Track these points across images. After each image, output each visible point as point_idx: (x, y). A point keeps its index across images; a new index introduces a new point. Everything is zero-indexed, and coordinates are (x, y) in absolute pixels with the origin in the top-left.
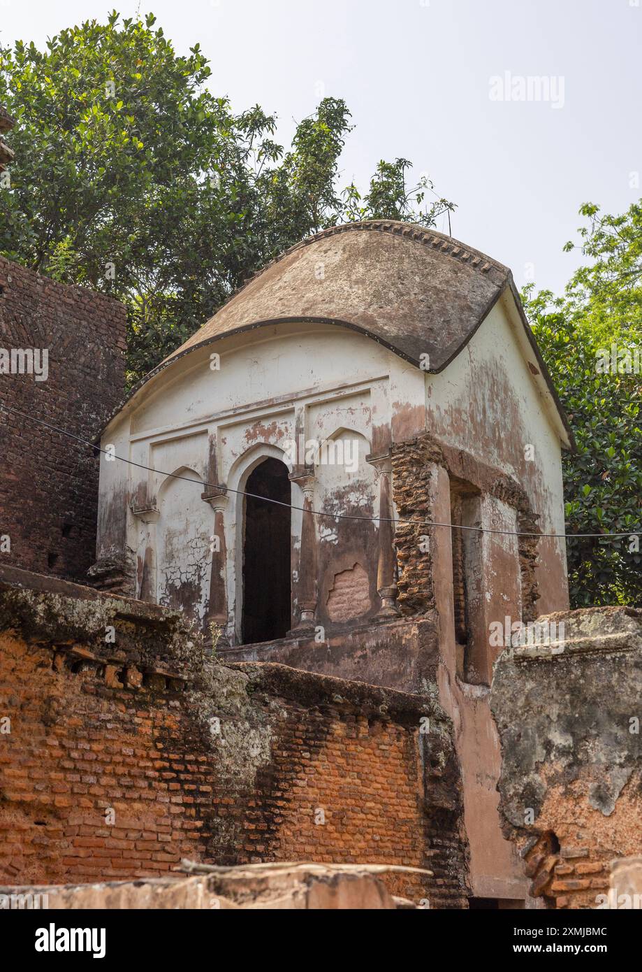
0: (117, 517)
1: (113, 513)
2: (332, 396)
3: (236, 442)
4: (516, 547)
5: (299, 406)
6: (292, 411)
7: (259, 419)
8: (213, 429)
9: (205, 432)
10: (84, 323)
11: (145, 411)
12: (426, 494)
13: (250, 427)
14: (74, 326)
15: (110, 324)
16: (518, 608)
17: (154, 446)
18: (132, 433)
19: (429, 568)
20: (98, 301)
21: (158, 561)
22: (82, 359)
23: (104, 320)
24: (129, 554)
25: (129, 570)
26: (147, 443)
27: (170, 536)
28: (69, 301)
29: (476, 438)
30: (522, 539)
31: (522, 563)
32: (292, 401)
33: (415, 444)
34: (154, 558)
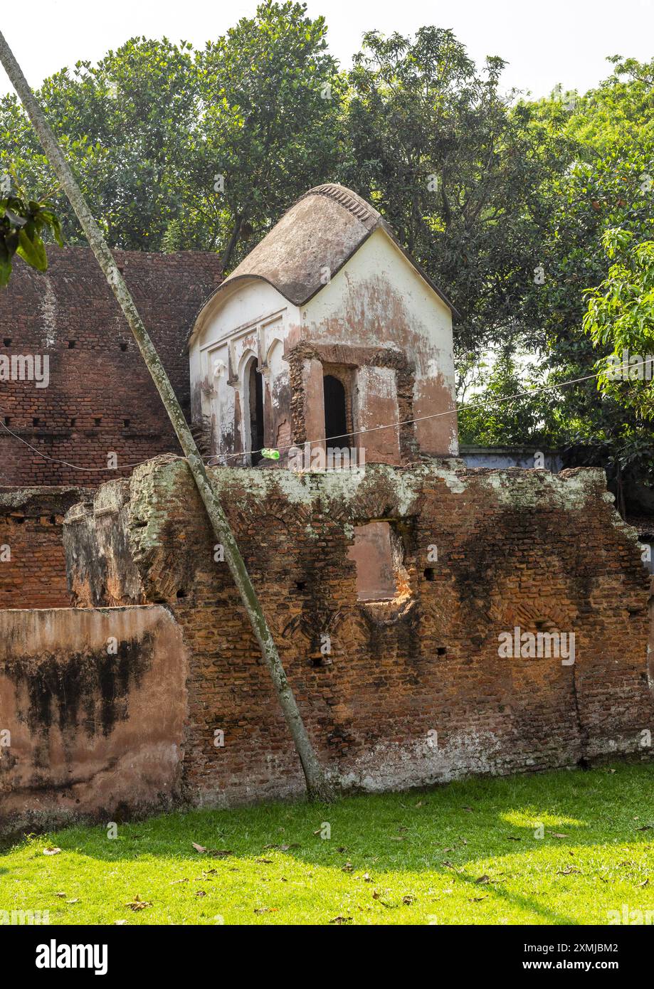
0: (198, 397)
1: (196, 394)
2: (269, 320)
3: (239, 349)
4: (394, 393)
5: (258, 326)
6: (255, 330)
7: (246, 335)
8: (229, 341)
9: (226, 344)
10: (185, 274)
11: (206, 330)
12: (300, 379)
13: (243, 339)
14: (178, 278)
15: (207, 268)
16: (396, 430)
17: (211, 352)
18: (201, 345)
19: (303, 422)
20: (195, 257)
21: (218, 421)
22: (187, 297)
23: (201, 268)
24: (205, 419)
25: (206, 428)
26: (206, 351)
27: (222, 406)
28: (172, 263)
29: (354, 332)
30: (399, 387)
31: (400, 402)
32: (255, 323)
33: (297, 349)
34: (216, 419)
